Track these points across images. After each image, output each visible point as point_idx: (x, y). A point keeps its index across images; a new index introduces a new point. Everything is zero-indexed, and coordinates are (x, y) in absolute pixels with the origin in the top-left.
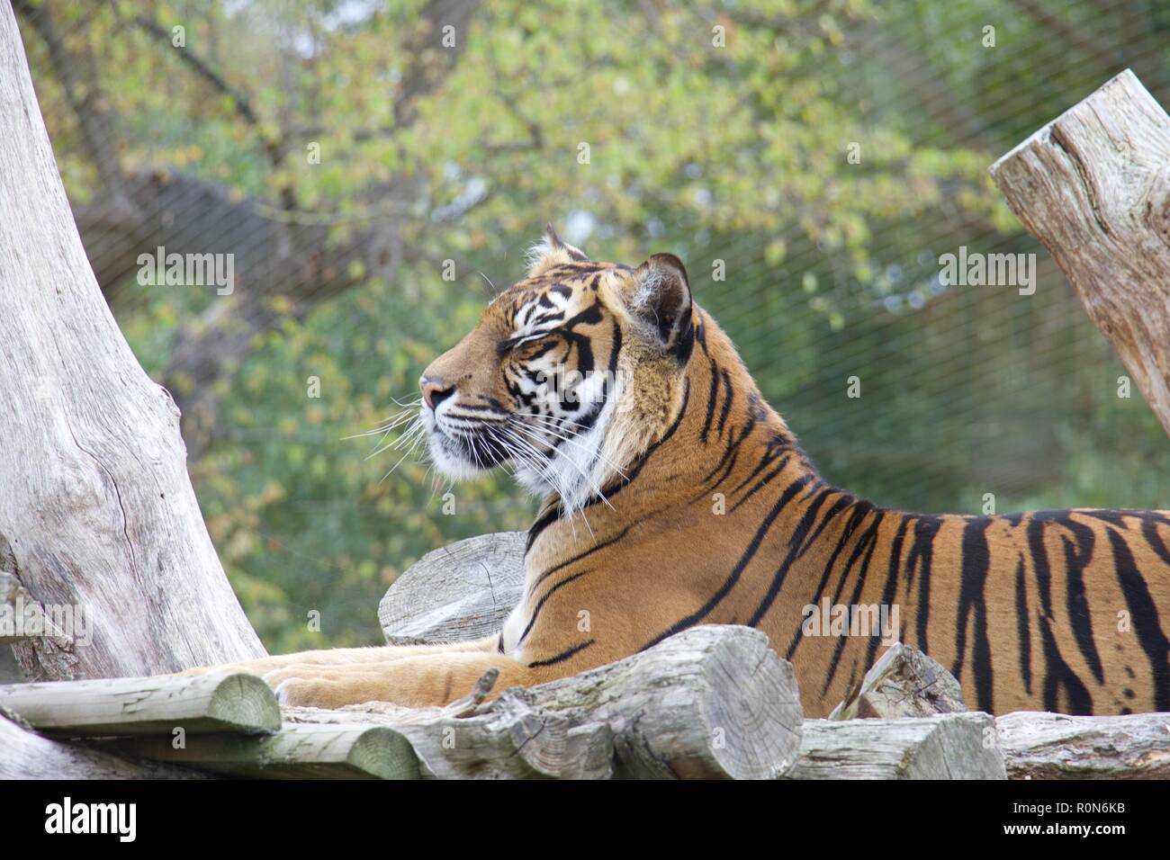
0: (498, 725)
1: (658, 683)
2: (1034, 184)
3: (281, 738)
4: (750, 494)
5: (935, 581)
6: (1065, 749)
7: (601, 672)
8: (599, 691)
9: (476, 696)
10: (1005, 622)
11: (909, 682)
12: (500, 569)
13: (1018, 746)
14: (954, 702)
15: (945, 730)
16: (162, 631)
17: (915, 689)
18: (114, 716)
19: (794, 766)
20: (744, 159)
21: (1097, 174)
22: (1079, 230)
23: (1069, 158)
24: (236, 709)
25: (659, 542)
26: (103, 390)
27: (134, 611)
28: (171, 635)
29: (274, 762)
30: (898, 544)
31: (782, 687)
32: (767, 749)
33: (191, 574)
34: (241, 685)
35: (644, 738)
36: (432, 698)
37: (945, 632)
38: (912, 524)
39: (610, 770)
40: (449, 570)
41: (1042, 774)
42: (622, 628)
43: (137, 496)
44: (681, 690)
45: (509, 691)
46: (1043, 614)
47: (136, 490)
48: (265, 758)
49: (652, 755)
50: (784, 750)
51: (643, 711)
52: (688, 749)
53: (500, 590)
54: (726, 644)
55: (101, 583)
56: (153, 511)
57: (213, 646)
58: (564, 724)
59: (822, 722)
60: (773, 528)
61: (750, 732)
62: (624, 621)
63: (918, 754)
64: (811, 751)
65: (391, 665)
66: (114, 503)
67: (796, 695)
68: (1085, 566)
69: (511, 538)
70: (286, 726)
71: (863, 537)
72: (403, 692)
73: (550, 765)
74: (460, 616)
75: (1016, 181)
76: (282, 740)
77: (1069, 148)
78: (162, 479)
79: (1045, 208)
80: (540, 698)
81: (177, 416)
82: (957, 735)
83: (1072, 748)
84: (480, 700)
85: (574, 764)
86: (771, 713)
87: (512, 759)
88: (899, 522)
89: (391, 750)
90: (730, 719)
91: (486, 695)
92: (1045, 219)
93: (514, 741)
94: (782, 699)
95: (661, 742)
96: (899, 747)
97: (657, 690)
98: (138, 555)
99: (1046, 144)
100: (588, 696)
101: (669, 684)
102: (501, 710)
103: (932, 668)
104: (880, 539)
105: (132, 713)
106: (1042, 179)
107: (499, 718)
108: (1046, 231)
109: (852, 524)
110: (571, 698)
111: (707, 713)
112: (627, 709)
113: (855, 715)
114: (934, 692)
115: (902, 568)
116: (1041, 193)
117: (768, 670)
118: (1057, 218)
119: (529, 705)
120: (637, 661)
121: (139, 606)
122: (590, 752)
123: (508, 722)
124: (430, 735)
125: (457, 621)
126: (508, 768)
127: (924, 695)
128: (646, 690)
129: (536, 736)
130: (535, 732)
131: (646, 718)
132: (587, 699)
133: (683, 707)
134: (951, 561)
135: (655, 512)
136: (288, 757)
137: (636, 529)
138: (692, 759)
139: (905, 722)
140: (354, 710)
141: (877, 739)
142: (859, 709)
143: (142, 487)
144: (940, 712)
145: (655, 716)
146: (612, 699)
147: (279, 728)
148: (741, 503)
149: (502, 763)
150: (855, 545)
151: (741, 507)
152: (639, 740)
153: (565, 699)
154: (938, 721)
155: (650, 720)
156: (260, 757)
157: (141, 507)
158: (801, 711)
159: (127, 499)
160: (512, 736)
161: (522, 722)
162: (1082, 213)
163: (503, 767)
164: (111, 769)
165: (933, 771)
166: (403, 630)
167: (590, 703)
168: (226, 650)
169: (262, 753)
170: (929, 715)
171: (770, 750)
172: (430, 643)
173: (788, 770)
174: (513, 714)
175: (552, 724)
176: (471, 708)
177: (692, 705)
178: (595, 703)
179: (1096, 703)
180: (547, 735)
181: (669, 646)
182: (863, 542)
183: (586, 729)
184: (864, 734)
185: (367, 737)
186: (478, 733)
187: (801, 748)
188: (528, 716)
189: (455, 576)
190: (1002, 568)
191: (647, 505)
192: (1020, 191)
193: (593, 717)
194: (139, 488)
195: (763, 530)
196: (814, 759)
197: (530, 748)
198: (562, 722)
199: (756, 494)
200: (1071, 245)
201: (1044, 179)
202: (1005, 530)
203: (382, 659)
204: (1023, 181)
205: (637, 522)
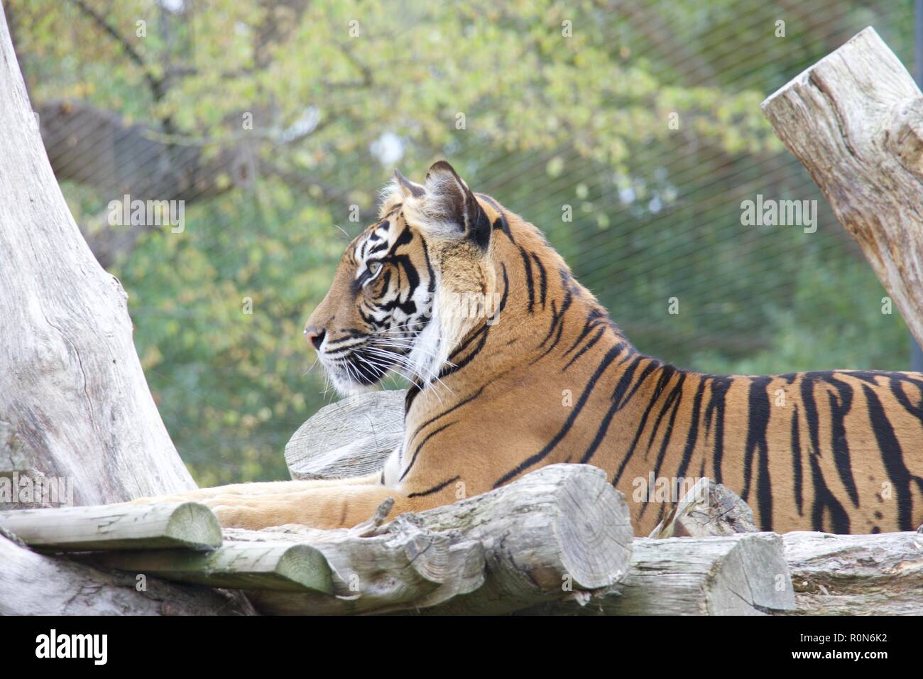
0: (395, 542)
1: (520, 510)
2: (796, 117)
3: (222, 554)
4: (577, 356)
5: (728, 427)
6: (835, 560)
7: (474, 501)
8: (472, 516)
9: (376, 520)
10: (783, 459)
11: (713, 508)
12: (380, 420)
13: (797, 559)
14: (748, 524)
15: (744, 546)
16: (116, 470)
17: (718, 514)
18: (91, 535)
19: (627, 574)
20: (529, 94)
21: (846, 108)
22: (831, 153)
23: (824, 96)
24: (187, 530)
25: (509, 397)
26: (68, 278)
27: (93, 452)
28: (122, 472)
29: (218, 572)
30: (698, 399)
31: (617, 513)
32: (606, 561)
33: (137, 423)
34: (191, 511)
35: (509, 553)
36: (332, 522)
37: (736, 468)
38: (708, 382)
39: (482, 578)
40: (340, 420)
41: (816, 580)
42: (481, 466)
43: (95, 362)
44: (538, 515)
45: (402, 516)
46: (812, 452)
47: (93, 357)
48: (210, 568)
49: (515, 566)
50: (619, 562)
51: (508, 531)
52: (545, 561)
53: (381, 436)
54: (573, 478)
55: (67, 431)
56: (107, 374)
57: (155, 480)
58: (447, 542)
59: (647, 540)
60: (598, 385)
61: (592, 548)
62: (483, 461)
63: (723, 565)
64: (639, 563)
65: (299, 495)
66: (76, 367)
67: (628, 519)
68: (846, 414)
69: (390, 396)
70: (226, 544)
71: (671, 393)
72: (309, 516)
73: (437, 574)
74: (350, 457)
75: (782, 114)
76: (223, 555)
77: (823, 89)
78: (114, 348)
79: (805, 135)
80: (427, 521)
81: (125, 298)
82: (753, 550)
83: (840, 559)
84: (379, 523)
85: (454, 573)
86: (609, 533)
87: (406, 569)
88: (698, 382)
89: (310, 562)
90: (577, 537)
91: (384, 519)
92: (804, 144)
93: (407, 555)
94: (617, 522)
95: (523, 556)
96: (708, 559)
97: (520, 515)
98: (96, 408)
99: (806, 85)
100: (464, 520)
101: (529, 511)
102: (397, 531)
103: (731, 498)
104: (684, 395)
105: (105, 533)
106: (802, 113)
107: (395, 537)
108: (805, 154)
109: (661, 383)
110: (450, 521)
111: (559, 532)
112: (496, 530)
113: (671, 534)
114: (732, 516)
115: (702, 418)
116: (801, 124)
117: (606, 499)
118: (814, 144)
119: (418, 527)
120: (503, 492)
121: (97, 449)
122: (467, 563)
123: (402, 540)
124: (340, 550)
125: (347, 461)
126: (403, 577)
127: (724, 519)
128: (511, 515)
129: (424, 551)
130: (424, 548)
131: (511, 537)
132: (463, 522)
133: (541, 528)
134: (739, 411)
135: (504, 373)
136: (228, 568)
137: (489, 387)
138: (547, 569)
139: (713, 540)
140: (274, 531)
141: (691, 553)
142: (675, 530)
143: (98, 355)
144: (737, 532)
145: (518, 535)
146: (483, 522)
147: (220, 545)
148: (571, 364)
149: (398, 572)
150: (665, 400)
151: (571, 367)
152: (506, 554)
153: (446, 522)
154: (738, 539)
155: (514, 539)
156: (206, 567)
157: (97, 371)
158: (632, 532)
159: (87, 364)
160: (406, 551)
161: (414, 540)
162: (834, 140)
163: (399, 576)
164: (88, 577)
165: (734, 579)
166: (305, 468)
167: (465, 525)
168: (164, 483)
169: (208, 564)
170: (729, 535)
171: (609, 562)
172: (327, 478)
173: (622, 578)
174: (407, 534)
175: (437, 542)
176: (372, 529)
177: (548, 527)
178: (469, 526)
179: (852, 523)
180: (433, 551)
181: (528, 481)
182: (671, 398)
183: (463, 546)
184: (680, 549)
185: (291, 553)
186: (379, 549)
187: (631, 561)
188: (418, 536)
189: (345, 425)
190: (780, 416)
191: (497, 369)
192: (785, 122)
193: (468, 536)
194: (96, 355)
195: (590, 387)
196: (641, 569)
197: (420, 561)
198: (445, 540)
199: (582, 357)
200: (825, 165)
201: (804, 113)
202: (783, 387)
203: (290, 491)
204: (787, 114)
205: (490, 382)
